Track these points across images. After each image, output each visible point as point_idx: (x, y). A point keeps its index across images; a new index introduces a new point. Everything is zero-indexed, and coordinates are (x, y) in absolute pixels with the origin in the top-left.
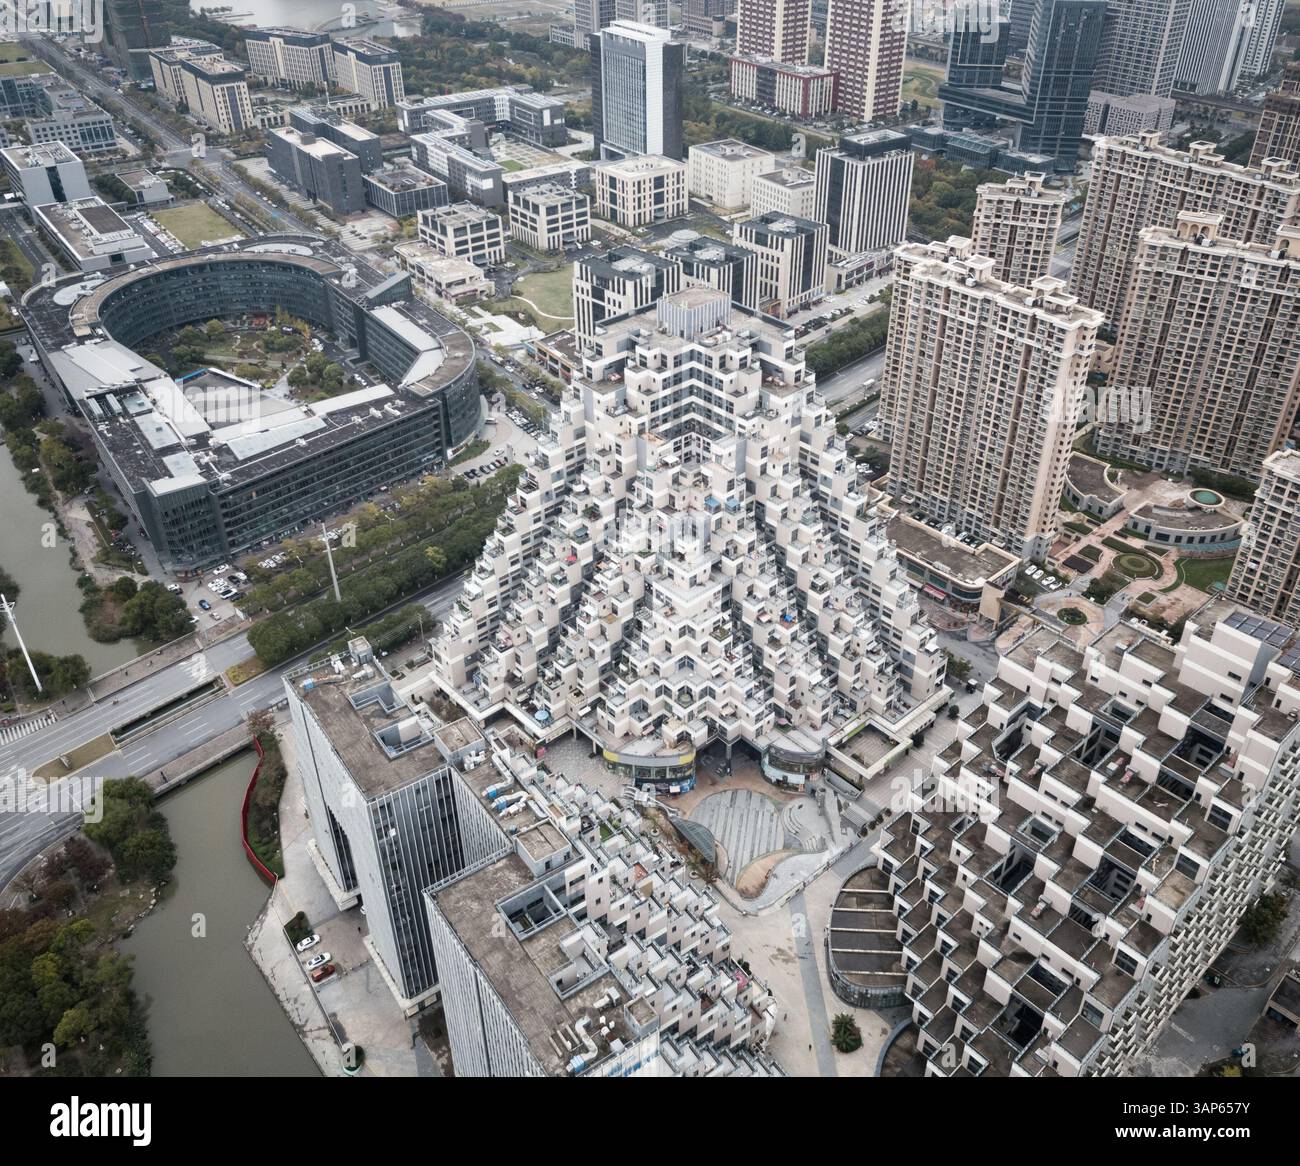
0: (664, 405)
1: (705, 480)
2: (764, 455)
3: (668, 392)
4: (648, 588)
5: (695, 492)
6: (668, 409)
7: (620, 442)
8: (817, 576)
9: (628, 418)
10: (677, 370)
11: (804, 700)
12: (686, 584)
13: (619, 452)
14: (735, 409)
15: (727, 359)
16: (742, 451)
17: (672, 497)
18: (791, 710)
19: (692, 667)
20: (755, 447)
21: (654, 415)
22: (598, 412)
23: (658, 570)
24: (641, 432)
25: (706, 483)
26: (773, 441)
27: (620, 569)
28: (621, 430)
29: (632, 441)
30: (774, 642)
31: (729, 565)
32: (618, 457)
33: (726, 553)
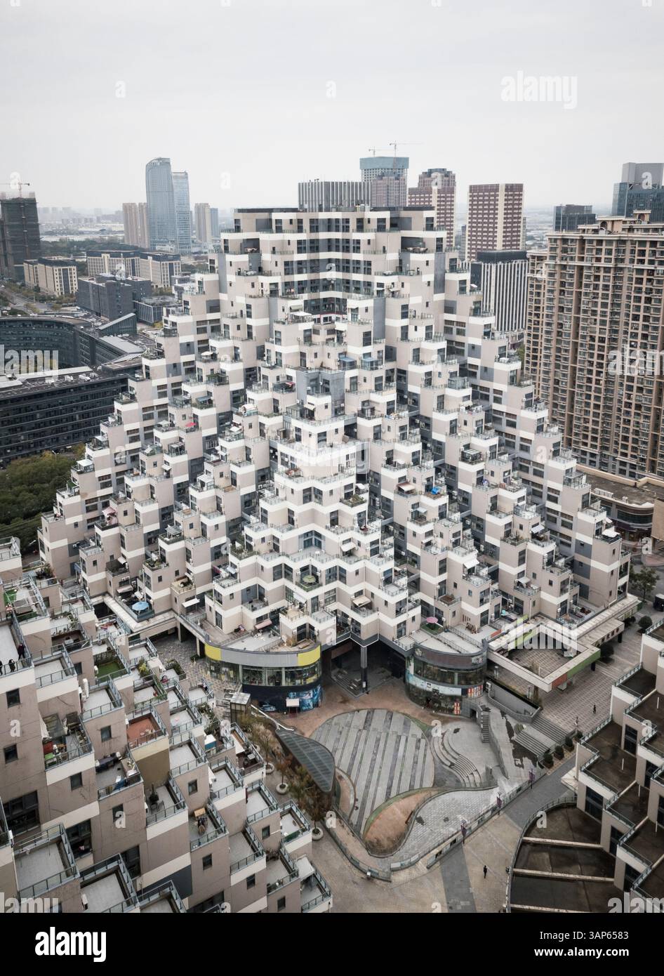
0: (300, 272)
1: (340, 336)
2: (404, 315)
3: (303, 257)
4: (273, 453)
5: (329, 349)
6: (303, 277)
7: (251, 302)
8: (467, 447)
9: (262, 279)
10: (314, 236)
11: (457, 593)
13: (249, 315)
14: (374, 268)
15: (365, 222)
16: (381, 312)
17: (303, 355)
18: (442, 606)
19: (319, 545)
20: (394, 305)
21: (288, 278)
22: (231, 277)
23: (285, 434)
24: (274, 293)
25: (340, 340)
26: (415, 302)
27: (242, 431)
28: (253, 292)
29: (263, 301)
30: (419, 518)
31: (365, 425)
32: (249, 321)
33: (362, 413)
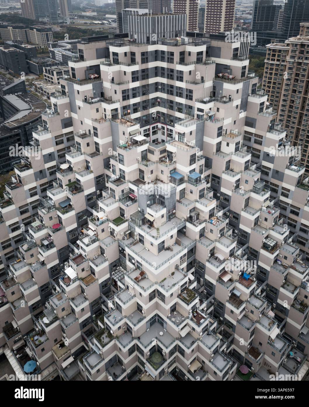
0: (134, 96)
1: (170, 155)
2: (219, 135)
3: (137, 84)
4: (122, 252)
5: (162, 167)
6: (137, 100)
7: (97, 125)
8: (267, 237)
9: (104, 105)
10: (144, 66)
11: (261, 349)
12: (155, 250)
13: (96, 135)
14: (195, 96)
15: (186, 55)
16: (201, 132)
17: (141, 172)
18: (251, 358)
19: (162, 324)
20: (212, 127)
21: (125, 103)
22: (79, 103)
23: (131, 235)
24: (115, 117)
25: (171, 160)
26: (227, 123)
27: (96, 235)
28: (98, 116)
29: (107, 124)
30: (235, 299)
31: (194, 229)
32: (96, 139)
33: (190, 219)
